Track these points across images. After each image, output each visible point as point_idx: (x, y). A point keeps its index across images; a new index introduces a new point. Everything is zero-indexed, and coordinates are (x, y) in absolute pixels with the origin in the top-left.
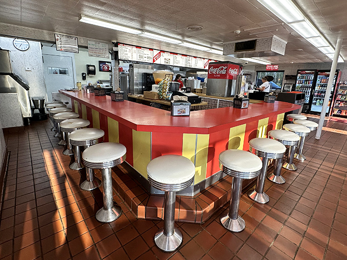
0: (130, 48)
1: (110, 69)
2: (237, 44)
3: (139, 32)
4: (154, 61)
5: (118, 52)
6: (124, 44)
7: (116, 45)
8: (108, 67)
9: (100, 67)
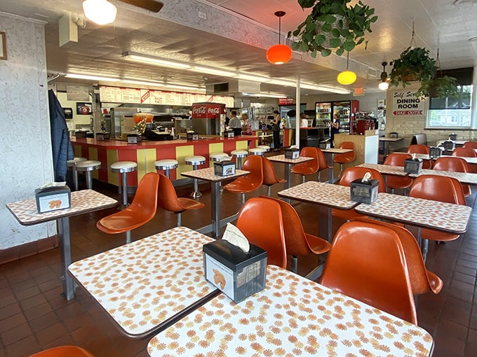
0: (112, 89)
1: (90, 111)
2: (215, 85)
3: (119, 80)
4: (142, 101)
5: (99, 94)
6: (106, 86)
7: (98, 87)
8: (88, 109)
9: (78, 109)
